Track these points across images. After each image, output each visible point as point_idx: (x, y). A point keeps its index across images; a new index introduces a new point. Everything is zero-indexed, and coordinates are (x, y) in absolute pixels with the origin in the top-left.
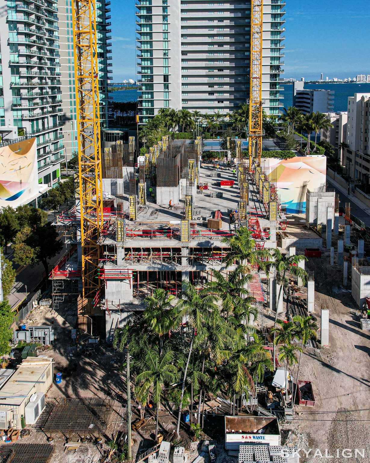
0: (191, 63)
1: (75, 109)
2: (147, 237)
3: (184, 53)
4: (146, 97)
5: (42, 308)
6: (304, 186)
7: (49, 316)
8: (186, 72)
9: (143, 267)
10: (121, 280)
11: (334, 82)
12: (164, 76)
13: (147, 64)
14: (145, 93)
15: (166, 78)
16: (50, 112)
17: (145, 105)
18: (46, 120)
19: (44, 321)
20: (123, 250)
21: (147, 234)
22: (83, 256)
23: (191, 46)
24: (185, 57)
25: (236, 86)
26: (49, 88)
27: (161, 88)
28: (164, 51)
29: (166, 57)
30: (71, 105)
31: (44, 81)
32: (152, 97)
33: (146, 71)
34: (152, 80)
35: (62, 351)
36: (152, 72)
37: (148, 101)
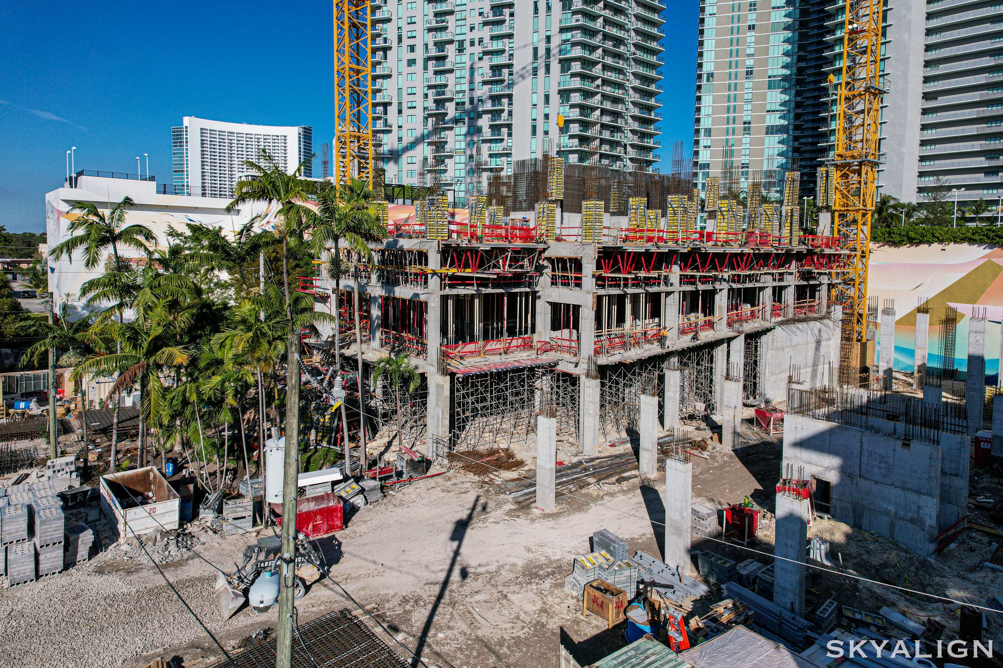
24: (931, 104)
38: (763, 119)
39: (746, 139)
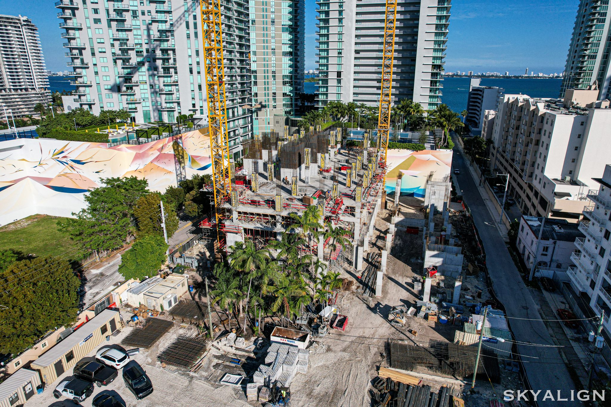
0: (363, 60)
1: (268, 99)
2: (254, 205)
3: (357, 52)
4: (322, 90)
5: (200, 245)
6: (431, 176)
7: (202, 251)
8: (358, 69)
9: (251, 226)
10: (236, 233)
11: (538, 77)
12: (338, 72)
13: (323, 61)
14: (322, 87)
15: (339, 74)
16: (239, 103)
17: (321, 98)
18: (236, 110)
19: (198, 253)
20: (237, 213)
21: (253, 203)
22: (216, 214)
23: (363, 46)
24: (358, 56)
25: (401, 82)
26: (239, 83)
27: (335, 83)
28: (338, 51)
29: (340, 55)
30: (265, 96)
31: (234, 78)
32: (327, 91)
33: (323, 68)
34: (327, 76)
35: (201, 272)
36: (327, 69)
37: (324, 94)
38: (280, 48)
39: (273, 58)
